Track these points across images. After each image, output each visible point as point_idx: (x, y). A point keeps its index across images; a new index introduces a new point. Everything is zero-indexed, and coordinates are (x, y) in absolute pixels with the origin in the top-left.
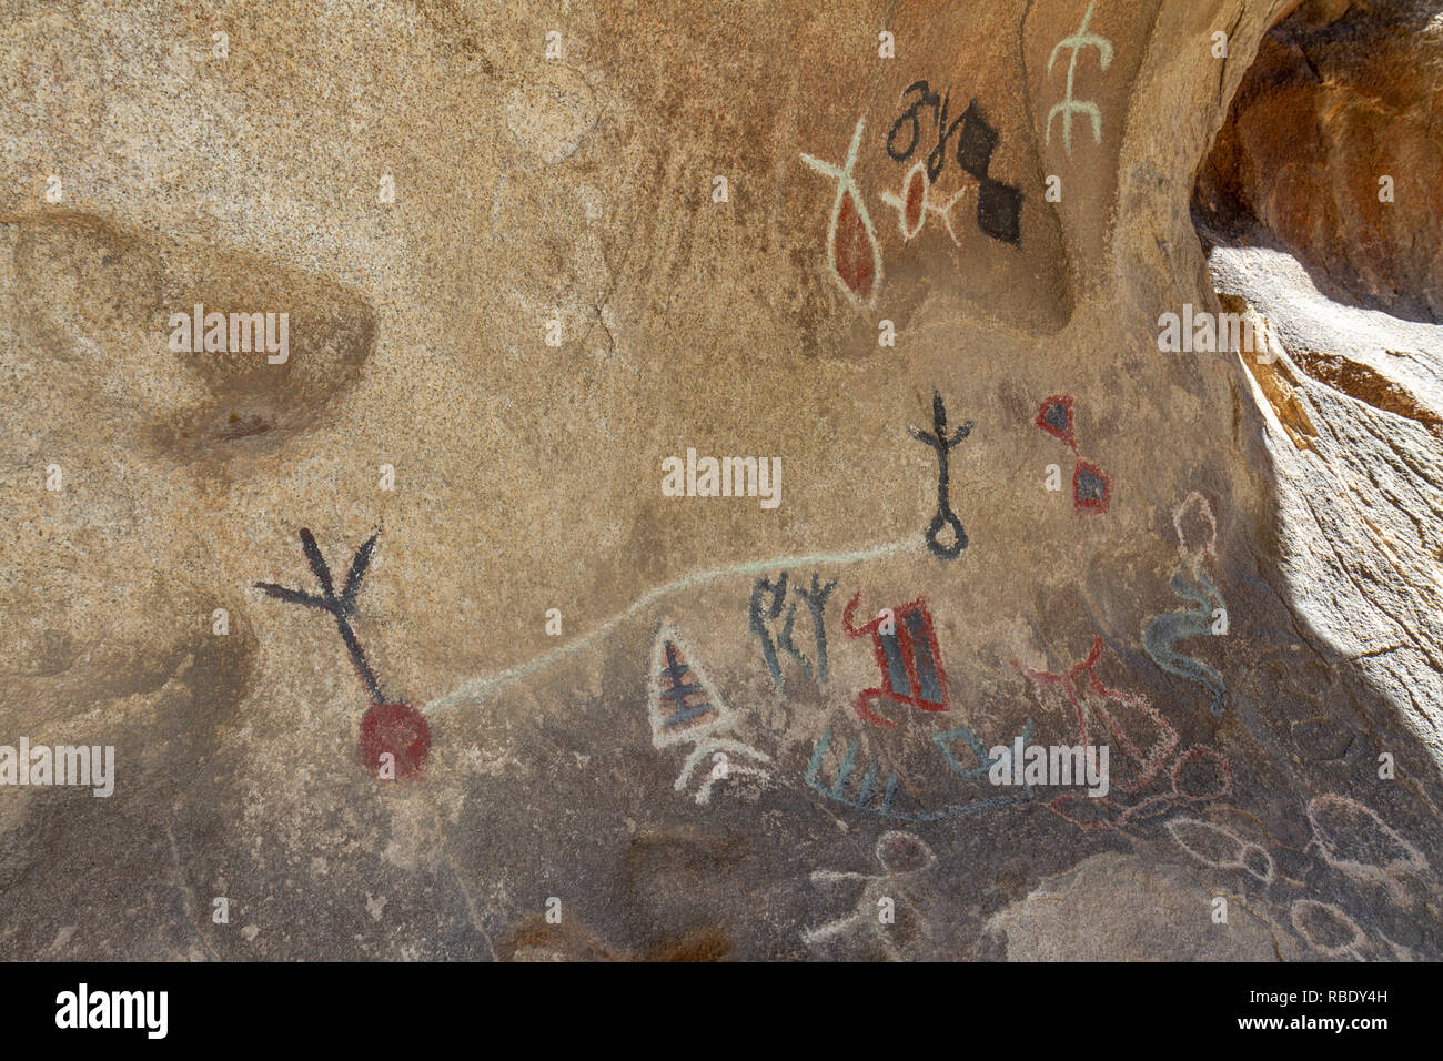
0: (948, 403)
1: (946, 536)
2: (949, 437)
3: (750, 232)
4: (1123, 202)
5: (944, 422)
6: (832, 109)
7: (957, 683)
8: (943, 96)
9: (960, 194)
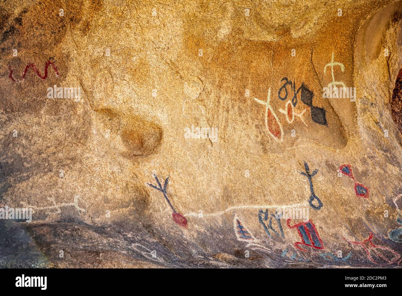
0: (309, 164)
1: (315, 202)
2: (311, 173)
3: (243, 119)
4: (358, 110)
5: (309, 170)
6: (261, 86)
7: (326, 243)
8: (293, 82)
9: (305, 111)
